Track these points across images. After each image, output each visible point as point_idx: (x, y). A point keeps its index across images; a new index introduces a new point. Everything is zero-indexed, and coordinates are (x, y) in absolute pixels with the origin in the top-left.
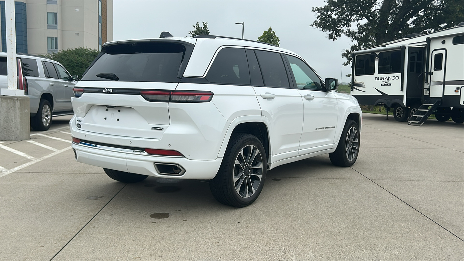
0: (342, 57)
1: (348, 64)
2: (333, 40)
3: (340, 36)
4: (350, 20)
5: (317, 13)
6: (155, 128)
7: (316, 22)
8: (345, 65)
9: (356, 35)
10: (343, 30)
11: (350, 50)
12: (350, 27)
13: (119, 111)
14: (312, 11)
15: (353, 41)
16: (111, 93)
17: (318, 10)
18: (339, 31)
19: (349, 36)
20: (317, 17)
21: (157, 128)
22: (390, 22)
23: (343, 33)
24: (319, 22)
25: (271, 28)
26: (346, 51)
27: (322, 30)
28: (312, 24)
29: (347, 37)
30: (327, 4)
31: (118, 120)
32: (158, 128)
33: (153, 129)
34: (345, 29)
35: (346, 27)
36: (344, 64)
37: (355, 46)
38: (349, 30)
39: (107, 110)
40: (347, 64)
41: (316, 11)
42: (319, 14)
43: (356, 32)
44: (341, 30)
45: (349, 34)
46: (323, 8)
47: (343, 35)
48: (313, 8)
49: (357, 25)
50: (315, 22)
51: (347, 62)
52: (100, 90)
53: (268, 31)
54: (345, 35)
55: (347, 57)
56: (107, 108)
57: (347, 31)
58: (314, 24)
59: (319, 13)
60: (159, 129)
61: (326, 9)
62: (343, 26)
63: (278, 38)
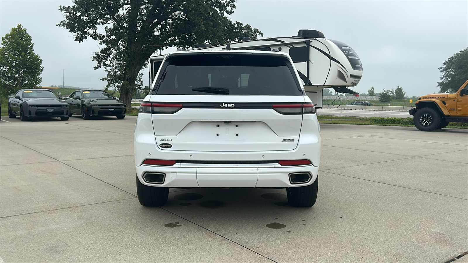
0: (93, 61)
1: (99, 68)
2: (79, 42)
3: (87, 38)
4: (96, 23)
5: (65, 12)
6: (286, 140)
7: (64, 21)
8: (96, 68)
9: (104, 39)
10: (89, 32)
11: (100, 53)
12: (96, 29)
13: (237, 126)
14: (59, 9)
15: (101, 45)
16: (233, 108)
17: (67, 9)
18: (86, 33)
19: (95, 39)
20: (65, 16)
21: (288, 139)
22: (139, 29)
23: (89, 36)
24: (67, 22)
25: (21, 25)
26: (96, 54)
27: (70, 31)
28: (60, 24)
29: (94, 39)
30: (75, 4)
31: (237, 135)
32: (290, 139)
33: (285, 141)
34: (91, 31)
35: (92, 29)
36: (94, 67)
37: (105, 49)
38: (95, 32)
39: (218, 126)
40: (97, 68)
41: (64, 10)
42: (68, 14)
43: (104, 36)
44: (87, 32)
45: (96, 37)
46: (72, 7)
47: (89, 38)
48: (60, 6)
49: (105, 29)
50: (62, 22)
51: (98, 65)
52: (217, 105)
53: (17, 28)
54: (91, 37)
55: (98, 61)
56: (217, 124)
57: (93, 34)
58: (62, 24)
59: (67, 12)
60: (291, 141)
61: (75, 9)
62: (89, 28)
63: (30, 37)
